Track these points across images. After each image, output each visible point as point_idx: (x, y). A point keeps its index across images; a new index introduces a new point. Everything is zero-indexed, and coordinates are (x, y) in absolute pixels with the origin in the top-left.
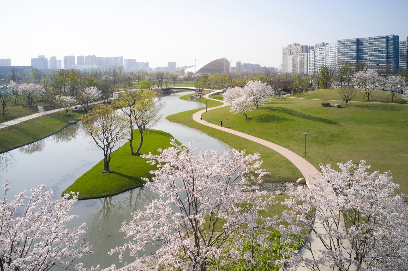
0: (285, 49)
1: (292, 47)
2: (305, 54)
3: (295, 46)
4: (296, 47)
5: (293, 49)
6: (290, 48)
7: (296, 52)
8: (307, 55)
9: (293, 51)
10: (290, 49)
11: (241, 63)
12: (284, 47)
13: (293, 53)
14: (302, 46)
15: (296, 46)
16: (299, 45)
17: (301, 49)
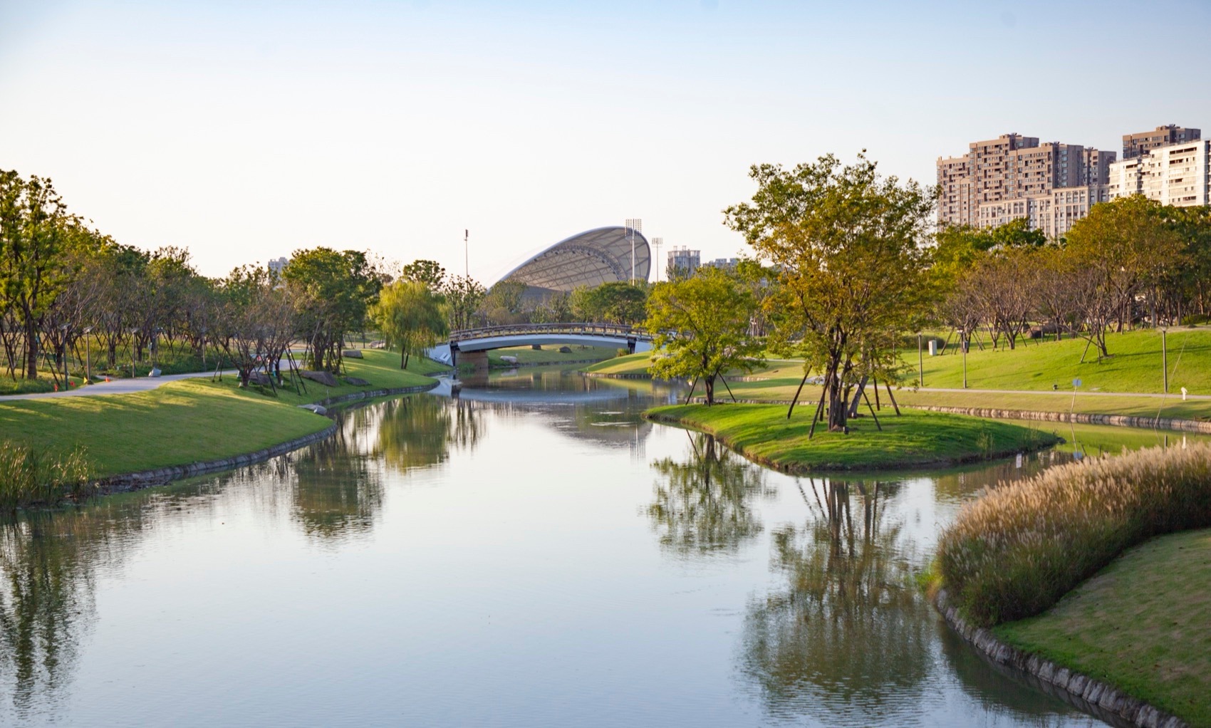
0: (950, 172)
1: (993, 159)
2: (1078, 189)
3: (1013, 154)
4: (1019, 158)
5: (1002, 166)
6: (980, 162)
7: (1020, 186)
8: (1086, 195)
9: (1001, 177)
10: (985, 167)
11: (698, 259)
12: (945, 158)
13: (1002, 190)
14: (1050, 149)
15: (1021, 152)
16: (1033, 142)
17: (1045, 169)
